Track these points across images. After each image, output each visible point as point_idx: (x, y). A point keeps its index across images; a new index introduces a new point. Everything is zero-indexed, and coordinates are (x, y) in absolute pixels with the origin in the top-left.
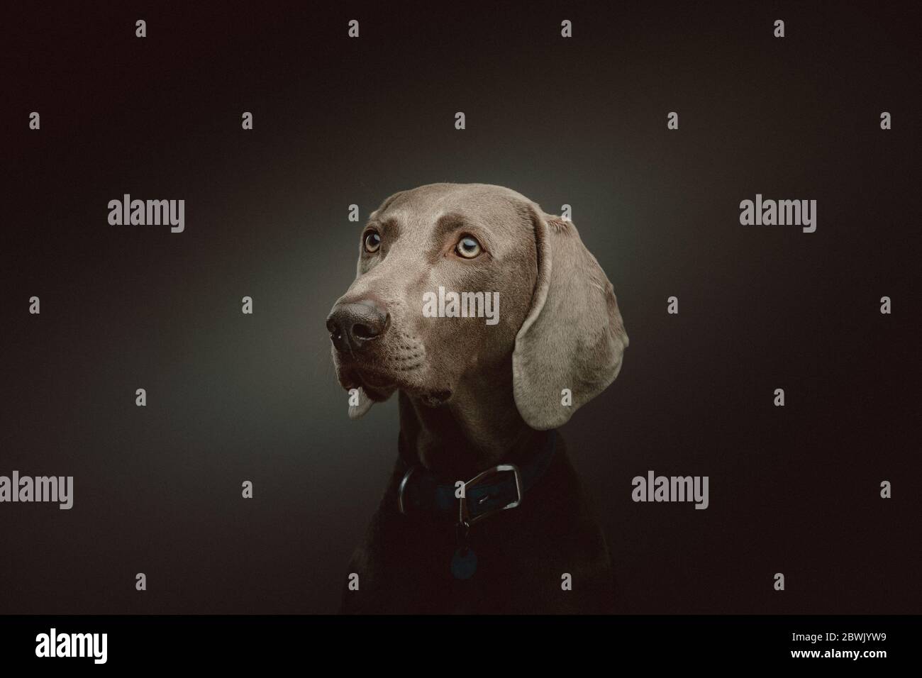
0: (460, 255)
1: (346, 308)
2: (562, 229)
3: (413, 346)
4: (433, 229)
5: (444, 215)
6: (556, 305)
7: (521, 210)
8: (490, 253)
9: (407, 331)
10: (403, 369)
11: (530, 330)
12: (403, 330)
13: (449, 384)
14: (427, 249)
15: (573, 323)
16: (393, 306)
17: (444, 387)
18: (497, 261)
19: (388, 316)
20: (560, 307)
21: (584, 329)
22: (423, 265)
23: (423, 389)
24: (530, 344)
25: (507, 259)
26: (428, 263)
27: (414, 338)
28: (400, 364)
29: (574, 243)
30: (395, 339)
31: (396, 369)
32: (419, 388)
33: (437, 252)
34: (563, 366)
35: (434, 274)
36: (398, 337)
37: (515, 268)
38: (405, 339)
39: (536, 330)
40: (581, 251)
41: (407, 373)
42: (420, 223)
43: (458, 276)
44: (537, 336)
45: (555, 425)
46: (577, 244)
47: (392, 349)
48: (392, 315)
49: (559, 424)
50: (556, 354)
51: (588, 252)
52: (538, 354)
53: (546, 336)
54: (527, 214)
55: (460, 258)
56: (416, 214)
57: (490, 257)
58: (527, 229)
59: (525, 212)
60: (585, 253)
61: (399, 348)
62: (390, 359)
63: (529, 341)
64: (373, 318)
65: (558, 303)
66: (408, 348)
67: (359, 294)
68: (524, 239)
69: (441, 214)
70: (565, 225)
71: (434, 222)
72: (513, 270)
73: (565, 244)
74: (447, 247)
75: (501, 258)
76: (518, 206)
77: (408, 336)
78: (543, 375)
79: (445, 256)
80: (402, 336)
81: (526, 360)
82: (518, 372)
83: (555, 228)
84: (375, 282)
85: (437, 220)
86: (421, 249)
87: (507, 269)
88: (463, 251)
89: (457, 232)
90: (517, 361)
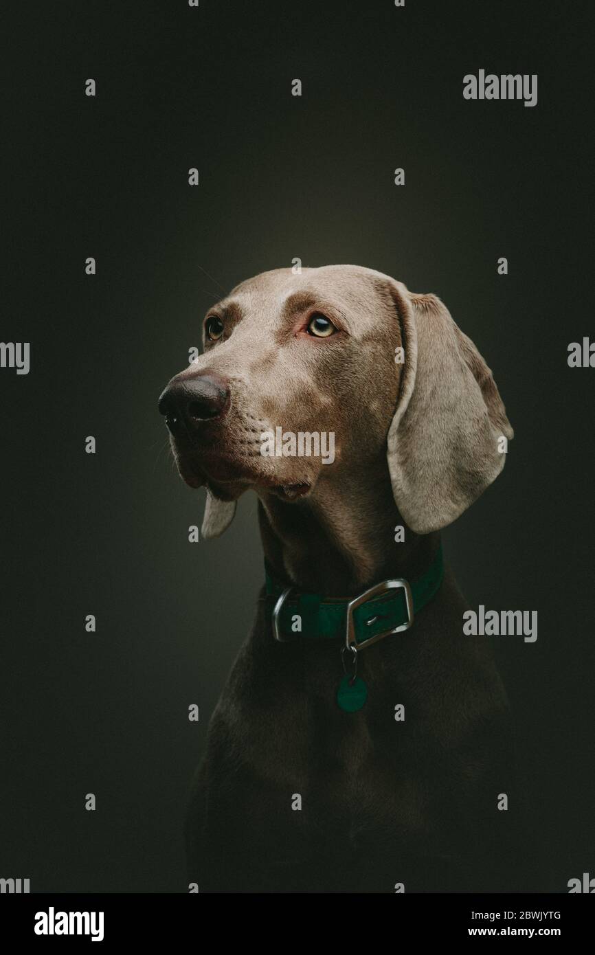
0: (312, 334)
1: (180, 385)
2: (429, 306)
3: (259, 429)
4: (281, 309)
5: (294, 293)
6: (429, 392)
7: (380, 288)
8: (347, 332)
9: (251, 411)
10: (250, 455)
11: (402, 423)
12: (245, 409)
13: (306, 476)
14: (275, 329)
15: (451, 409)
16: (234, 383)
17: (300, 477)
18: (356, 340)
19: (228, 392)
20: (433, 393)
21: (463, 414)
22: (270, 344)
23: (275, 477)
24: (404, 439)
25: (367, 339)
26: (277, 342)
27: (260, 420)
28: (245, 448)
29: (445, 322)
30: (237, 420)
31: (242, 454)
32: (270, 476)
33: (287, 332)
34: (442, 460)
35: (282, 354)
36: (240, 417)
37: (376, 348)
38: (249, 420)
39: (408, 423)
40: (453, 331)
41: (255, 459)
42: (266, 303)
43: (310, 357)
44: (411, 429)
45: (437, 526)
46: (448, 322)
47: (235, 431)
48: (232, 393)
49: (442, 525)
50: (434, 446)
51: (462, 333)
52: (414, 450)
53: (420, 429)
54: (387, 290)
55: (314, 337)
56: (262, 295)
57: (347, 335)
58: (388, 306)
59: (384, 288)
60: (458, 334)
61: (244, 430)
62: (234, 442)
63: (404, 436)
64: (211, 393)
65: (430, 389)
66: (253, 431)
67: (195, 371)
68: (385, 317)
69: (290, 292)
70: (432, 302)
71: (282, 301)
72: (374, 350)
73: (433, 324)
74: (298, 326)
75: (360, 337)
76: (376, 281)
77: (252, 418)
78: (421, 473)
79: (295, 336)
80: (245, 416)
81: (403, 459)
82: (396, 473)
83: (420, 306)
84: (214, 360)
85: (285, 299)
86: (267, 328)
87: (367, 349)
88: (315, 331)
89: (309, 310)
90: (393, 460)
